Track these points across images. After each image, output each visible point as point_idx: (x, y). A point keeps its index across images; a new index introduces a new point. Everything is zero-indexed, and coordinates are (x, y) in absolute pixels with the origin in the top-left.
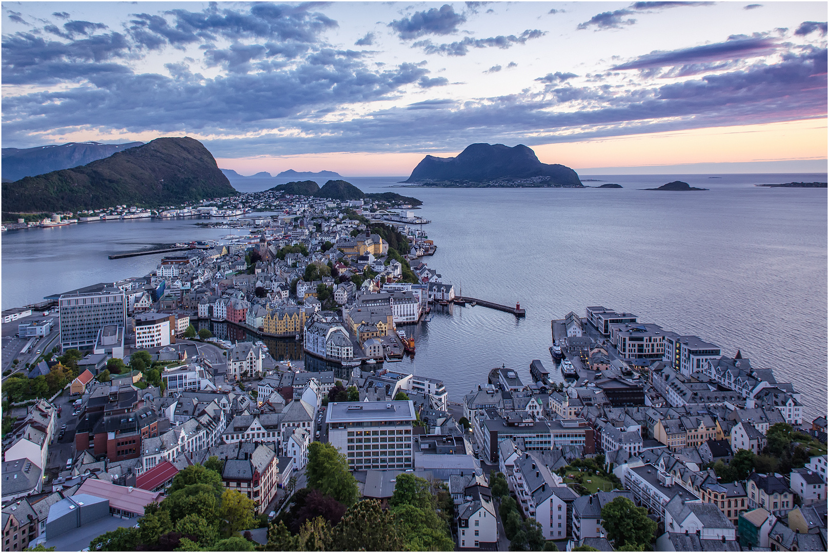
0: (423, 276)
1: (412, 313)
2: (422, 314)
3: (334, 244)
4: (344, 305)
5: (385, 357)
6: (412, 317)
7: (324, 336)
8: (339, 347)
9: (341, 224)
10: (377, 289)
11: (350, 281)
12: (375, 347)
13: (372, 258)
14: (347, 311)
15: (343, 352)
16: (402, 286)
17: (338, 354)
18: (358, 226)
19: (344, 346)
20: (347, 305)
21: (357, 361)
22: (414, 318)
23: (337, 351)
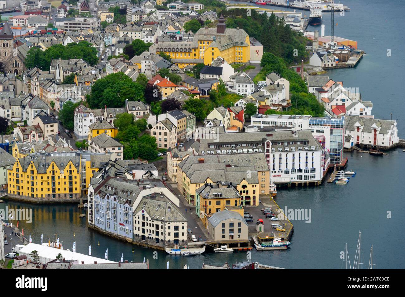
0: (334, 103)
1: (309, 167)
2: (330, 170)
3: (150, 45)
4: (170, 150)
5: (253, 243)
6: (310, 174)
7: (129, 202)
8: (159, 223)
9: (167, 9)
10: (240, 124)
11: (182, 109)
12: (232, 225)
13: (228, 71)
14: (176, 161)
15: (167, 231)
16: (291, 120)
17: (157, 233)
18: (200, 13)
19: (169, 222)
20: (176, 151)
21: (196, 247)
22: (313, 177)
23: (154, 229)
